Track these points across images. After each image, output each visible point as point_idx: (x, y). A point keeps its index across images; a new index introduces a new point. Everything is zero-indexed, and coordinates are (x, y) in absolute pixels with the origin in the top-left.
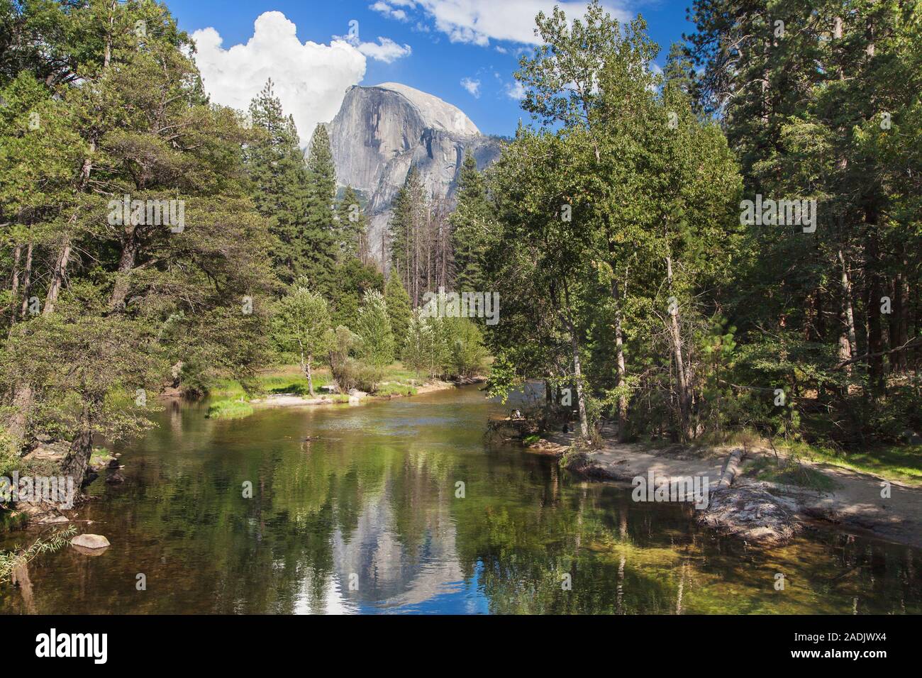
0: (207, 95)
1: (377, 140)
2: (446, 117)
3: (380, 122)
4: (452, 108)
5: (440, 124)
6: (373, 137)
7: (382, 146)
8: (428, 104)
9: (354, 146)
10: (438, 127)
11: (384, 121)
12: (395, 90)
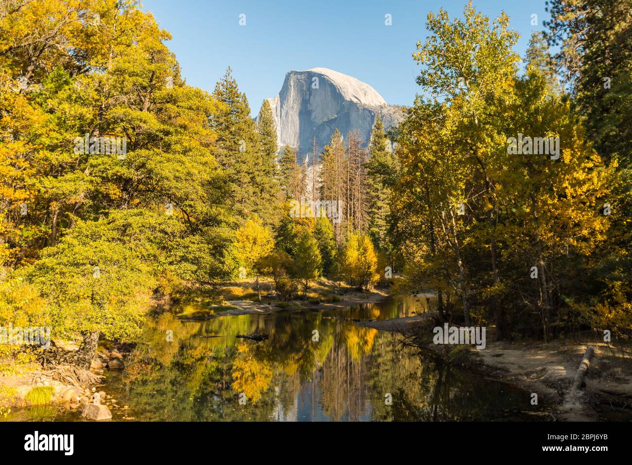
0: (183, 80)
1: (309, 111)
2: (360, 92)
3: (311, 97)
4: (365, 85)
5: (356, 98)
6: (306, 108)
7: (313, 116)
8: (347, 83)
9: (291, 116)
10: (355, 100)
11: (315, 96)
12: (322, 73)
